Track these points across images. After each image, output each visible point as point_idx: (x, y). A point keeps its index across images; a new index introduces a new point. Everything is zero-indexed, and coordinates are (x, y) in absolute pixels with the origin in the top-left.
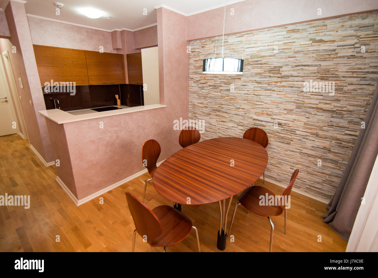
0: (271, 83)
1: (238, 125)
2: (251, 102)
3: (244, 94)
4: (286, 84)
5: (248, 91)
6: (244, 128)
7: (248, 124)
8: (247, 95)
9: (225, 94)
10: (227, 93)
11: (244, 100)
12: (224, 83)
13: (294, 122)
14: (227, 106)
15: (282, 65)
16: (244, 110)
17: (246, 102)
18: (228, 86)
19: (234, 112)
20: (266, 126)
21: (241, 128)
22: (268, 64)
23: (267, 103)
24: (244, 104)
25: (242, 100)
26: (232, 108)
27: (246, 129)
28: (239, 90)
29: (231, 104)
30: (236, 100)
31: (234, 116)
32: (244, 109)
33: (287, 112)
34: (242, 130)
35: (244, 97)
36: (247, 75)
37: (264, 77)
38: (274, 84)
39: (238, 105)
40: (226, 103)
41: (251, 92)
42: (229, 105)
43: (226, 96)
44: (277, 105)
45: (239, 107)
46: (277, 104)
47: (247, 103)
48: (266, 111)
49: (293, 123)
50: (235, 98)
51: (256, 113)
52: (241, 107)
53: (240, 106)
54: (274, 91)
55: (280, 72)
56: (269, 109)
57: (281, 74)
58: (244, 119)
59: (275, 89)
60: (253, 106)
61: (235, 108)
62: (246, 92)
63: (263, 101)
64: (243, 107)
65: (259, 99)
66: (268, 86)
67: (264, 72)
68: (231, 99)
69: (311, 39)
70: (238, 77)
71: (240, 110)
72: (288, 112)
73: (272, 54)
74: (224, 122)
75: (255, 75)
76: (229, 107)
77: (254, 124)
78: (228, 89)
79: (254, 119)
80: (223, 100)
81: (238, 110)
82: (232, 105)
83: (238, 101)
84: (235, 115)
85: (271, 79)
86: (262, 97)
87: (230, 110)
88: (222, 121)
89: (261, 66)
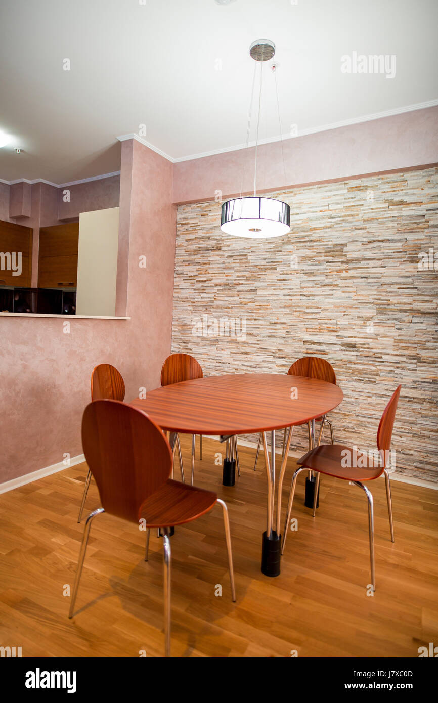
0: (330, 272)
1: (275, 357)
2: (298, 309)
3: (284, 295)
4: (357, 273)
5: (290, 289)
6: (286, 361)
7: (295, 352)
8: (288, 297)
9: (247, 299)
10: (253, 296)
11: (285, 307)
12: (245, 278)
13: (377, 339)
14: (253, 321)
15: (346, 242)
16: (285, 326)
17: (287, 310)
18: (254, 282)
19: (266, 332)
20: (329, 352)
21: (282, 361)
22: (323, 242)
23: (327, 310)
24: (285, 314)
25: (281, 307)
26: (261, 325)
27: (290, 362)
28: (274, 289)
29: (260, 316)
30: (268, 307)
31: (267, 339)
32: (285, 323)
33: (362, 322)
34: (283, 365)
35: (283, 301)
36: (286, 262)
37: (317, 263)
38: (335, 275)
39: (273, 317)
40: (249, 316)
41: (296, 292)
42: (255, 320)
43: (251, 302)
44: (345, 312)
45: (276, 321)
46: (344, 310)
47: (290, 312)
48: (326, 324)
49: (376, 341)
50: (267, 304)
51: (308, 330)
52: (278, 321)
53: (278, 319)
54: (337, 286)
55: (344, 254)
56: (331, 320)
57: (345, 256)
58: (287, 343)
59: (339, 282)
60: (301, 316)
61: (269, 324)
62: (286, 292)
63: (319, 306)
64: (282, 321)
65: (312, 303)
66: (326, 278)
67: (317, 255)
68: (259, 307)
69: (386, 201)
70: (270, 265)
71: (278, 326)
72: (364, 323)
73: (328, 225)
74: (247, 353)
75: (302, 261)
76: (257, 322)
77: (305, 351)
78: (253, 288)
79: (305, 342)
80: (243, 310)
81: (274, 327)
82: (261, 318)
83: (274, 310)
84: (269, 337)
85: (330, 266)
86: (317, 299)
87: (259, 328)
88: (242, 353)
89: (311, 244)
